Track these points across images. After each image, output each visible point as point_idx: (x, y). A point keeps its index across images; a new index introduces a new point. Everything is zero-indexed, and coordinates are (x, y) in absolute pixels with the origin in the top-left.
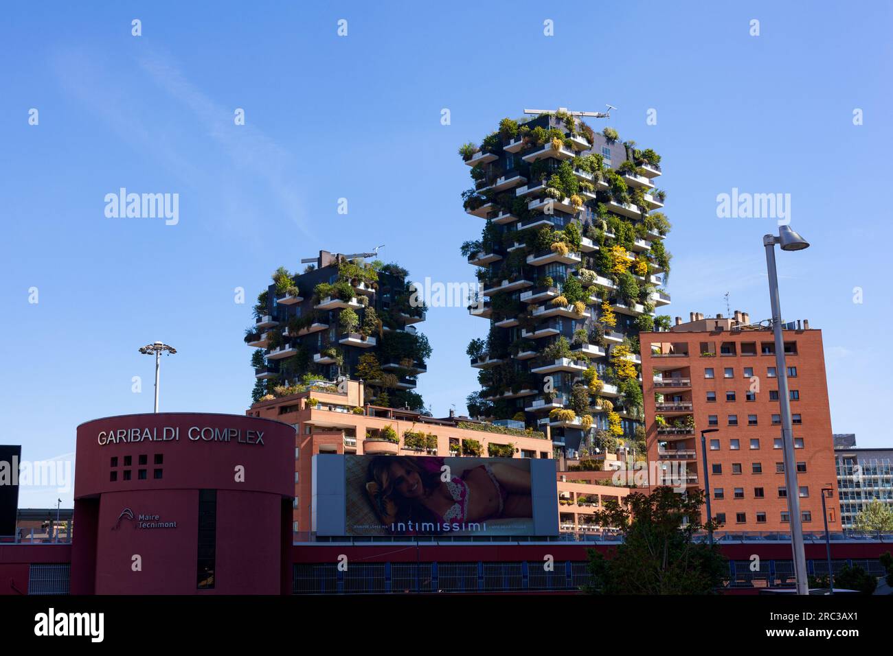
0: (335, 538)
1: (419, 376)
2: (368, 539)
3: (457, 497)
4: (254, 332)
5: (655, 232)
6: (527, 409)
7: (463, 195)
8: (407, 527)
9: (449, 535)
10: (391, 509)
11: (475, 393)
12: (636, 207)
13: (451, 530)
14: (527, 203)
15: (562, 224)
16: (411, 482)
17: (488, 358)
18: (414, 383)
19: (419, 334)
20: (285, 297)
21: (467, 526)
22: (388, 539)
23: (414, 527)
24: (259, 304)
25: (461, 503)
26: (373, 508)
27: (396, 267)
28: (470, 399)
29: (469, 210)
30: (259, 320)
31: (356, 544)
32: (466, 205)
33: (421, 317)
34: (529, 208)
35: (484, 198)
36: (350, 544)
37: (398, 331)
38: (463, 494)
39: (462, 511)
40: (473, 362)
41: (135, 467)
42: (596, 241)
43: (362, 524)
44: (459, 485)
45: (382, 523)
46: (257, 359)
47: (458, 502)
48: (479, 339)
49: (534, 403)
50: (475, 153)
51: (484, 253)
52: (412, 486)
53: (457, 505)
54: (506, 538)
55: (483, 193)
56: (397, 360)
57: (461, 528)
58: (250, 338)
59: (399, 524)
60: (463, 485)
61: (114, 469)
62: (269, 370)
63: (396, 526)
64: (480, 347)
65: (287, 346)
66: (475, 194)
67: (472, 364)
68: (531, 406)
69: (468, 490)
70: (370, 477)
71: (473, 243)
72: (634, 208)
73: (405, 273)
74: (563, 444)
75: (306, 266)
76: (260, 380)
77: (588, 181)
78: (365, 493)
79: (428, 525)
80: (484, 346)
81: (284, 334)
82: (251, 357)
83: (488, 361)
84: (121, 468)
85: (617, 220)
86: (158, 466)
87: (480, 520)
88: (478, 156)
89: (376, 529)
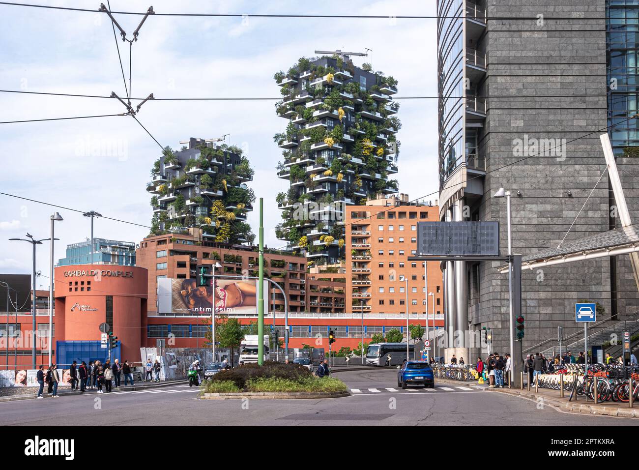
0: (167, 314)
1: (248, 213)
2: (182, 314)
3: (222, 297)
4: (152, 185)
5: (391, 129)
6: (308, 235)
7: (276, 105)
8: (199, 309)
9: (218, 313)
10: (192, 302)
11: (280, 224)
12: (379, 114)
13: (219, 311)
14: (312, 113)
15: (332, 125)
16: (201, 290)
17: (288, 204)
18: (245, 217)
19: (249, 188)
20: (169, 165)
21: (226, 310)
22: (191, 314)
23: (202, 310)
24: (155, 168)
25: (224, 300)
26: (184, 302)
27: (236, 148)
28: (277, 228)
29: (279, 114)
30: (155, 178)
31: (177, 317)
32: (278, 111)
33: (250, 178)
34: (313, 116)
35: (288, 107)
36: (174, 317)
37: (236, 187)
38: (225, 296)
39: (224, 303)
40: (280, 206)
41: (79, 286)
42: (353, 136)
43: (179, 308)
44: (223, 292)
45: (188, 308)
46: (154, 201)
47: (223, 299)
48: (283, 193)
49: (312, 231)
50: (283, 78)
51: (287, 141)
52: (202, 292)
53: (222, 301)
54: (244, 315)
55: (288, 104)
56: (235, 204)
57: (223, 310)
58: (150, 189)
59: (196, 309)
60: (225, 292)
61: (71, 287)
62: (161, 208)
63: (194, 309)
64: (284, 197)
65: (171, 194)
66: (283, 105)
67: (279, 207)
68: (310, 233)
69: (227, 294)
70: (183, 288)
71: (281, 135)
72: (378, 115)
73: (240, 152)
74: (328, 255)
75: (181, 146)
76: (156, 213)
77: (349, 99)
78: (180, 295)
79: (209, 309)
80: (286, 197)
81: (169, 187)
82: (150, 200)
83: (287, 206)
84: (73, 287)
85: (367, 122)
86: (89, 286)
87: (232, 307)
88: (285, 81)
89: (185, 311)
